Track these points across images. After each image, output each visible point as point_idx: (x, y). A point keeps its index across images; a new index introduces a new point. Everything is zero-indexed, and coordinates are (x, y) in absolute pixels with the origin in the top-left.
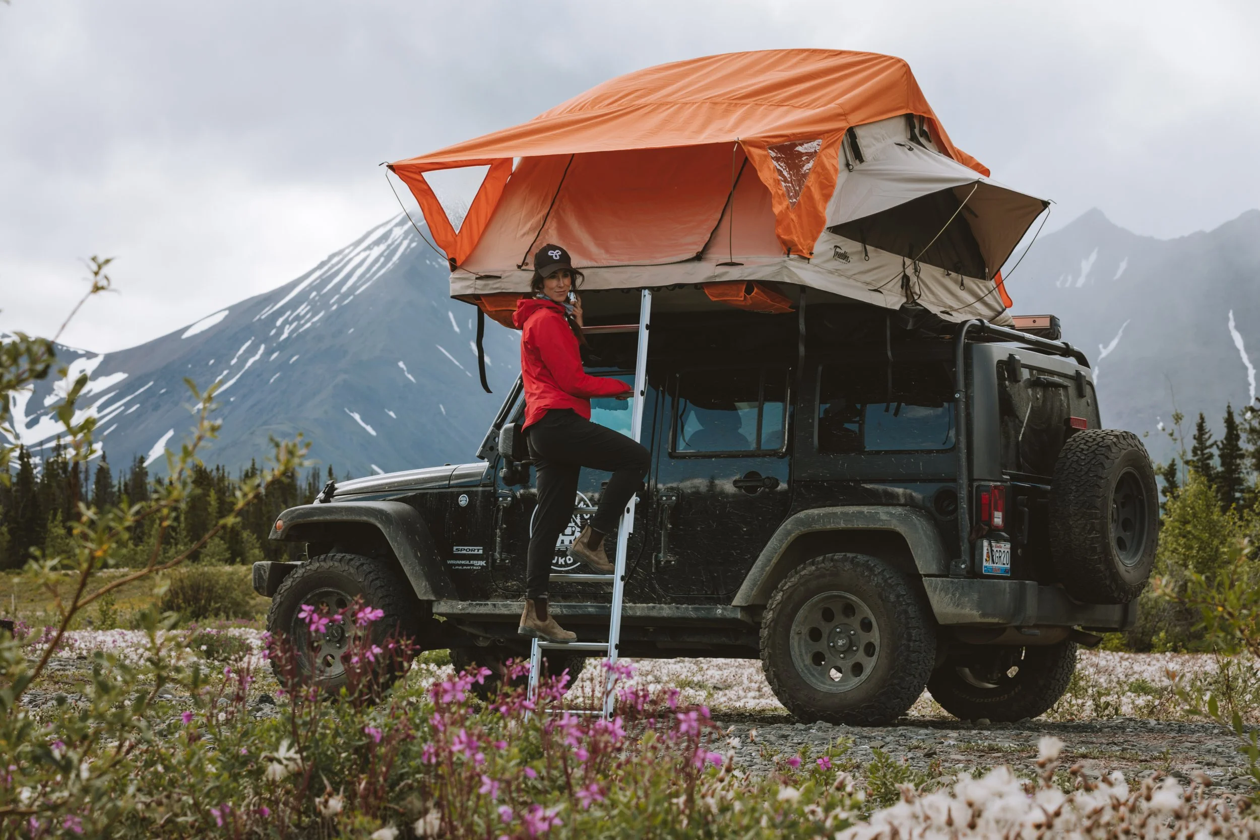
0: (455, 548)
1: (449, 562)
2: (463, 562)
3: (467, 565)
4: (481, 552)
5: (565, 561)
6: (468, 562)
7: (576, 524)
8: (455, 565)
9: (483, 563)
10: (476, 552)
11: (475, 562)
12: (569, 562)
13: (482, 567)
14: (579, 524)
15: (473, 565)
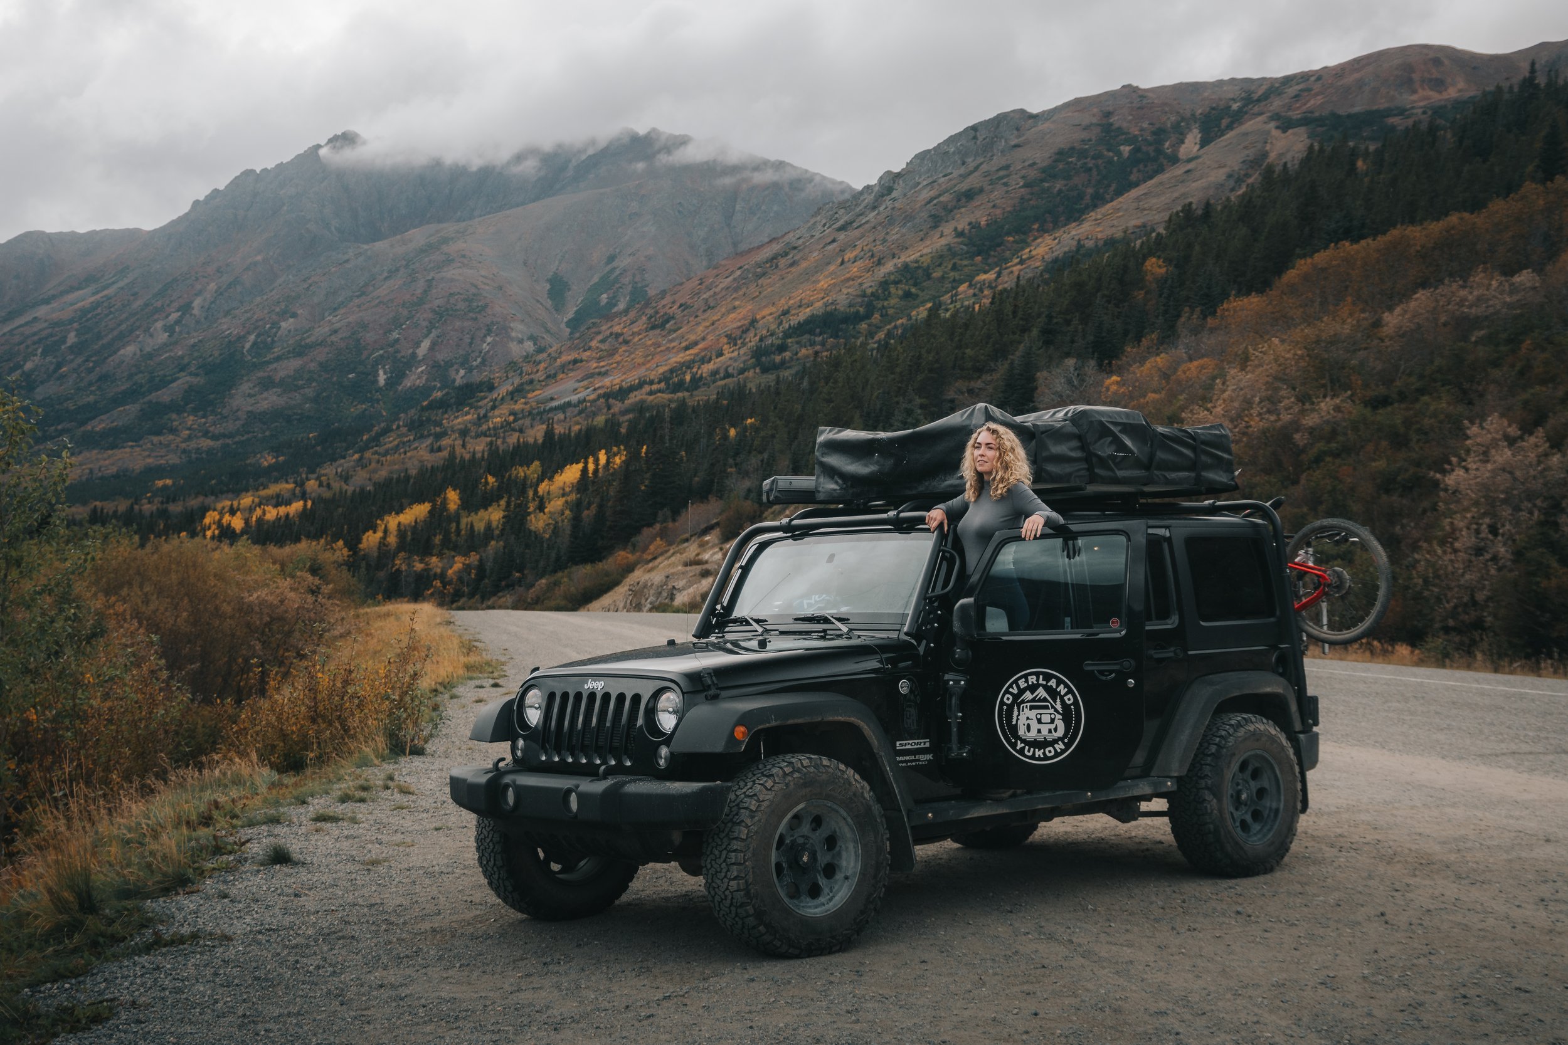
0: (898, 743)
2: (908, 758)
3: (912, 761)
4: (927, 745)
5: (1044, 753)
6: (913, 758)
7: (1056, 710)
8: (899, 762)
9: (929, 757)
10: (922, 746)
11: (921, 757)
12: (1049, 755)
13: (929, 761)
14: (1060, 710)
15: (918, 760)
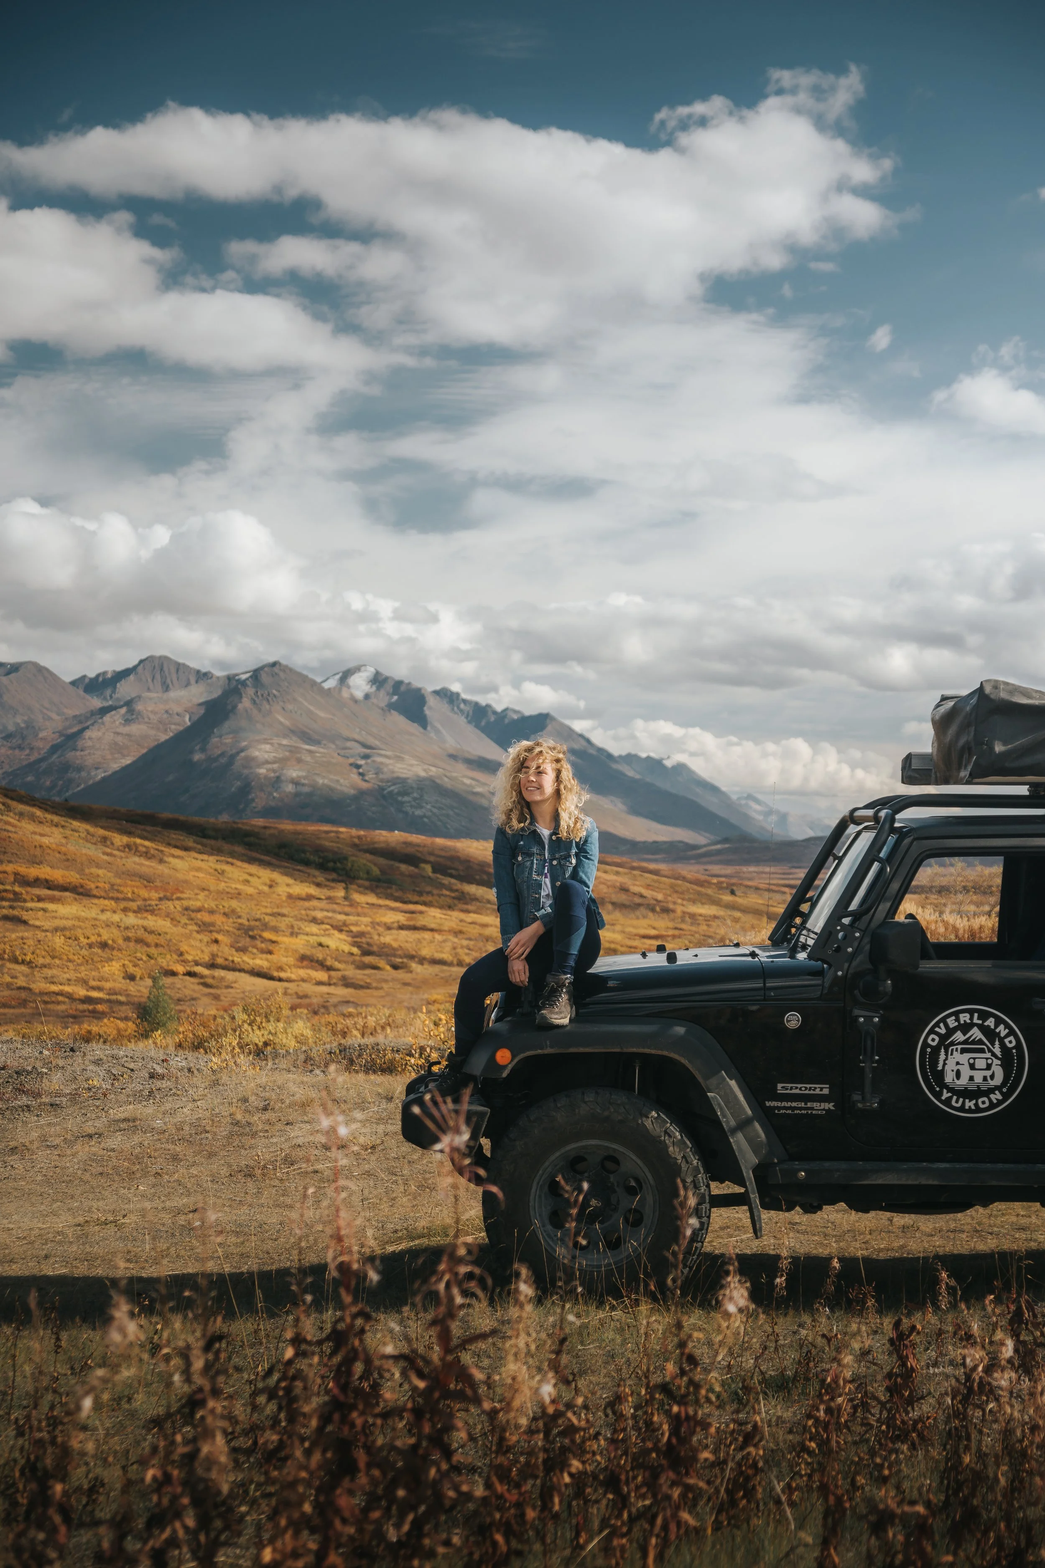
0: (779, 1086)
1: (768, 1104)
2: (794, 1104)
3: (801, 1109)
4: (826, 1091)
5: (976, 1105)
6: (803, 1105)
7: (994, 1054)
8: (779, 1108)
9: (830, 1106)
10: (818, 1091)
11: (815, 1105)
12: (982, 1106)
13: (829, 1110)
14: (999, 1054)
15: (812, 1109)
